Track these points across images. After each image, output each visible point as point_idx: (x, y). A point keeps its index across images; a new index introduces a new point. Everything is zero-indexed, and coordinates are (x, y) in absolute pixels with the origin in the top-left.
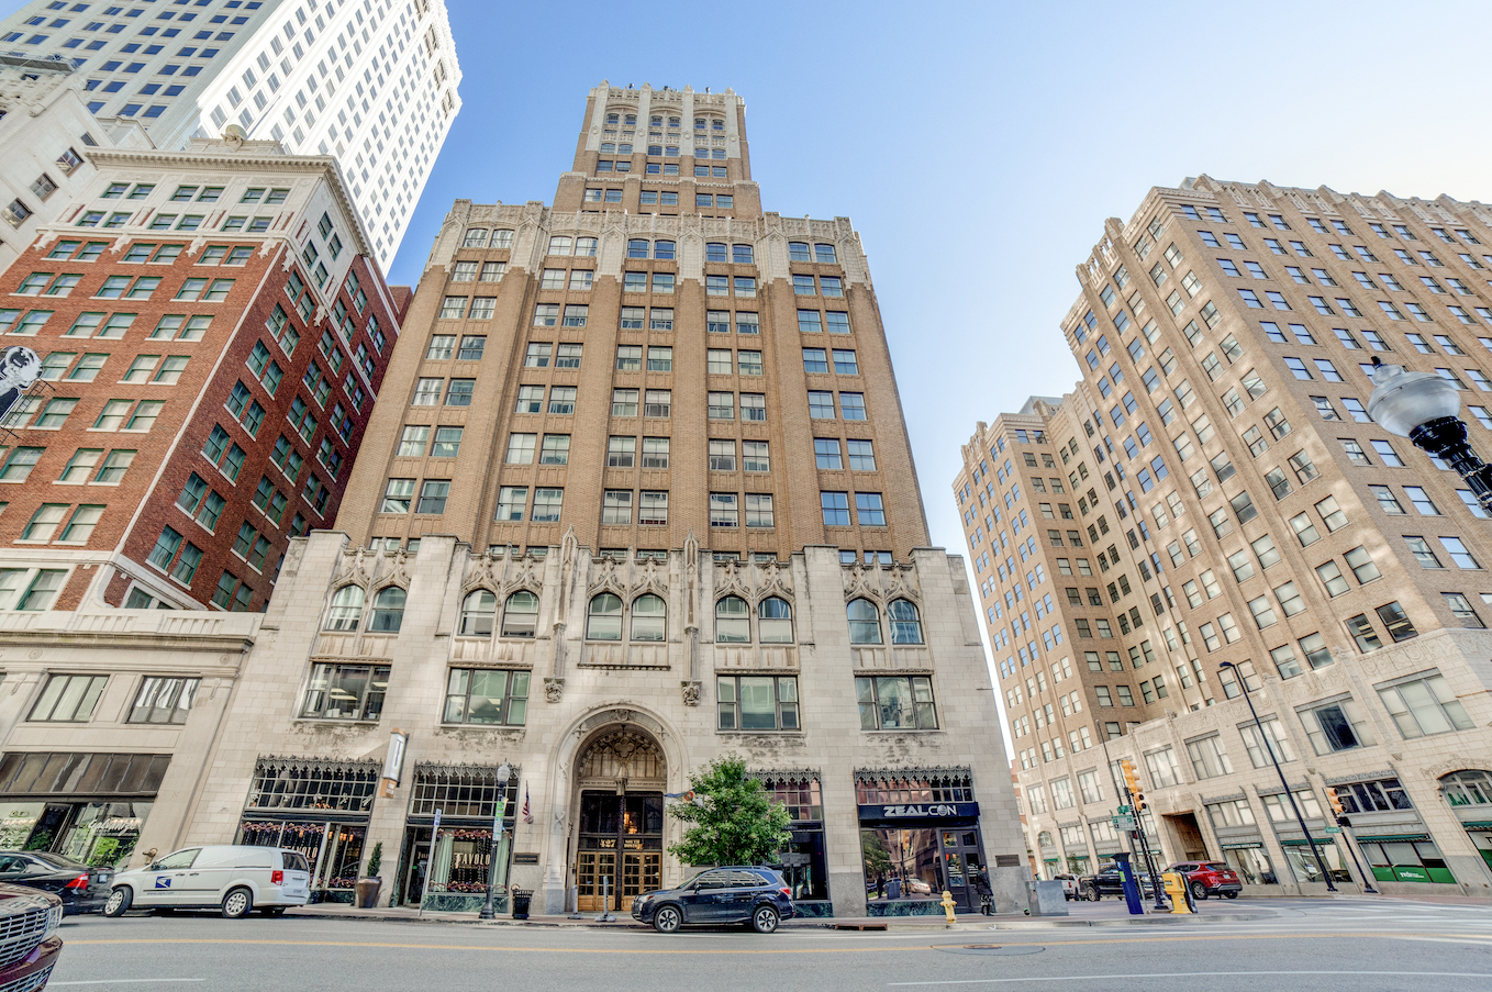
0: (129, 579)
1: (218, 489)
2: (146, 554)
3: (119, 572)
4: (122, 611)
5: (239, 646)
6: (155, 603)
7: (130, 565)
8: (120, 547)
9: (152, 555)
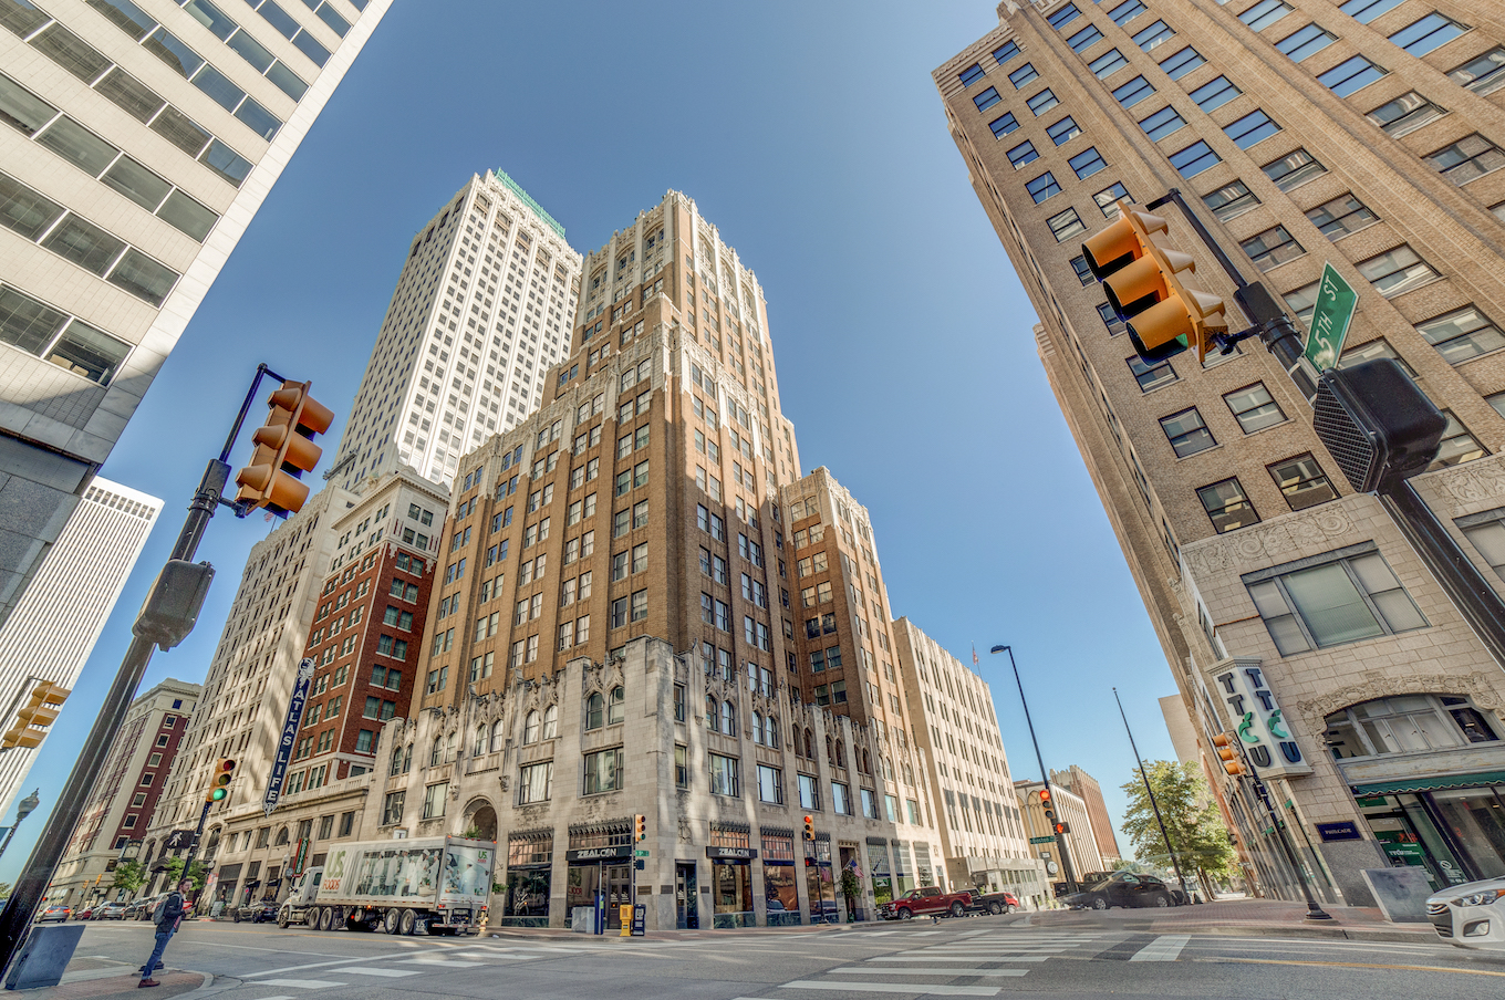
0: (348, 763)
1: (388, 697)
2: (354, 747)
3: (341, 761)
4: (349, 779)
5: (361, 793)
6: (367, 770)
7: (346, 757)
8: (338, 749)
9: (359, 746)
